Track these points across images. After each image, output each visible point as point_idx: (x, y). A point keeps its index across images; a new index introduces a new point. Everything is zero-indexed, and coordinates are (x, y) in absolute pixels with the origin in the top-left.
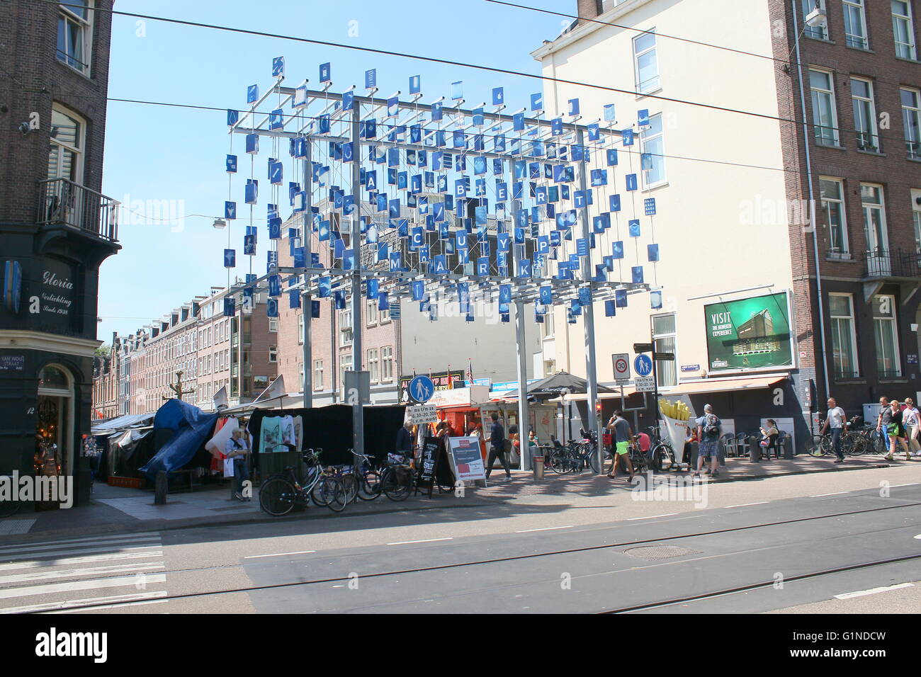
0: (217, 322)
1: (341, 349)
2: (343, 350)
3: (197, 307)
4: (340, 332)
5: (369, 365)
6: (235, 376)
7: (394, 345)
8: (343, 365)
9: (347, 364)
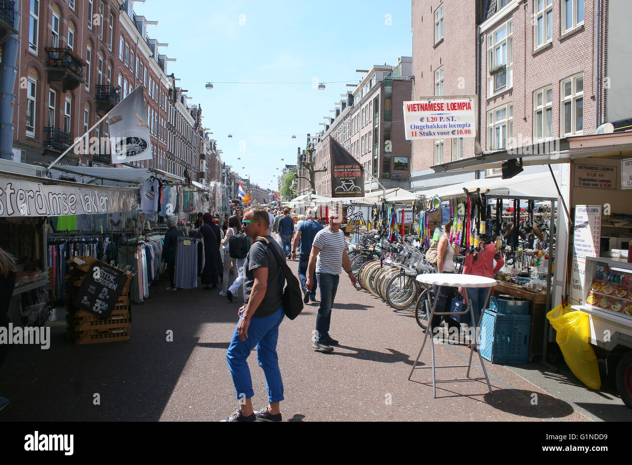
0: (363, 106)
1: (488, 101)
2: (492, 103)
3: (351, 97)
4: (488, 74)
5: (536, 116)
6: (376, 157)
7: (588, 68)
8: (492, 125)
9: (496, 123)
